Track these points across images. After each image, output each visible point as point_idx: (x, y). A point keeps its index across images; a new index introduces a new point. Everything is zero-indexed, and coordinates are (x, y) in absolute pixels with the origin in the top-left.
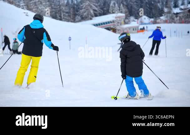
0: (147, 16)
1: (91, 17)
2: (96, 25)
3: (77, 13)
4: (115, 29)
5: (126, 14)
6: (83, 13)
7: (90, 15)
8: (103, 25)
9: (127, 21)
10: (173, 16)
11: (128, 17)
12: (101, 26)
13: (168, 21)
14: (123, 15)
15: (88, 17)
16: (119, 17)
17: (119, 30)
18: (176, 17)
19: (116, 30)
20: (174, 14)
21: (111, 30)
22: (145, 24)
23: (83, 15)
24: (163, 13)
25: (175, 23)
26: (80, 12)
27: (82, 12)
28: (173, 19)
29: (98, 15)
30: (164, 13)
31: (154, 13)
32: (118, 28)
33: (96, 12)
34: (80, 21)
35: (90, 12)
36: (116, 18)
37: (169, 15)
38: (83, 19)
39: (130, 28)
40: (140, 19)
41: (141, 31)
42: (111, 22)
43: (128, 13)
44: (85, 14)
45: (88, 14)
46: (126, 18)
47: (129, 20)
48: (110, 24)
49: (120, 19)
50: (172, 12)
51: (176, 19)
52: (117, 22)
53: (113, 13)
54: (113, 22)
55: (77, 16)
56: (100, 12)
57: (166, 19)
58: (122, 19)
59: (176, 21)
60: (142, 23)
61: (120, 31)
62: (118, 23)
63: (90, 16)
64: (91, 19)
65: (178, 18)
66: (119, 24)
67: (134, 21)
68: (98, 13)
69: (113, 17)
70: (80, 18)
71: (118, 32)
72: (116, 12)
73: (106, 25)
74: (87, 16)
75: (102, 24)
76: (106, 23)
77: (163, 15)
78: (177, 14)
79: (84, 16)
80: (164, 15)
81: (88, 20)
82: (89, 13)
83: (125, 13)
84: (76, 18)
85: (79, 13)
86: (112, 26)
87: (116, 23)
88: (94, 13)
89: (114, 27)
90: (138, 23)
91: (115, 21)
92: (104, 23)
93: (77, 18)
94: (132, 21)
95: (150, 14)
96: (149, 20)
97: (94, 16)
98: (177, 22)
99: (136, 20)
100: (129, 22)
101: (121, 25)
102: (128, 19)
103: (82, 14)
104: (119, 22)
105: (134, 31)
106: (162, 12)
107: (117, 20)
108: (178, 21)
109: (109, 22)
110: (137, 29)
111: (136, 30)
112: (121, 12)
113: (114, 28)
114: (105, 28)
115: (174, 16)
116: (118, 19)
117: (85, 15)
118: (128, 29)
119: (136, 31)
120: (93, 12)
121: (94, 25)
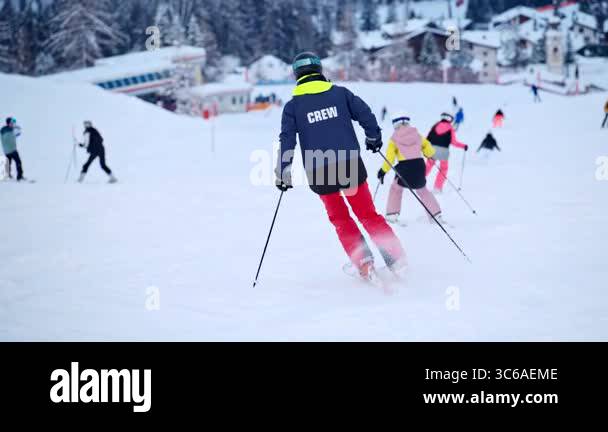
0: (278, 56)
1: (90, 58)
2: (109, 85)
3: (43, 44)
4: (173, 97)
5: (209, 48)
6: (61, 46)
7: (87, 50)
8: (133, 86)
9: (211, 71)
10: (362, 57)
11: (215, 60)
12: (125, 88)
13: (346, 74)
14: (200, 52)
15: (81, 57)
16: (186, 60)
17: (184, 103)
18: (370, 63)
19: (173, 101)
20: (365, 50)
21: (160, 103)
22: (272, 83)
23: (63, 51)
24: (329, 48)
25: (367, 79)
26: (52, 41)
27: (57, 41)
28: (362, 67)
29: (115, 50)
30: (334, 48)
31: (300, 47)
32: (181, 94)
33: (106, 42)
34: (51, 71)
35: (87, 41)
36: (175, 61)
37: (346, 54)
38: (63, 63)
39: (221, 97)
40: (254, 67)
41: (259, 104)
42: (159, 76)
43: (215, 46)
44: (68, 48)
45: (80, 49)
46: (209, 63)
47: (221, 69)
48: (156, 82)
49: (190, 66)
50: (359, 45)
51: (370, 67)
52: (177, 77)
53: (165, 45)
54: (167, 74)
55: (42, 54)
56: (120, 41)
57: (340, 67)
58: (195, 64)
59: (370, 73)
60: (261, 80)
61: (188, 106)
62: (183, 78)
63: (85, 56)
64: (90, 64)
65: (377, 64)
66: (186, 83)
67: (235, 72)
68: (114, 43)
69: (166, 58)
70: (50, 60)
71: (181, 109)
72: (175, 42)
73: (141, 85)
74: (77, 54)
75: (127, 82)
76: (143, 79)
77: (330, 53)
78: (374, 50)
79: (64, 55)
80: (335, 55)
81: (80, 66)
82: (84, 45)
83: (207, 44)
84: (38, 60)
85: (47, 45)
86: (161, 91)
87: (174, 80)
88: (101, 45)
89: (169, 93)
90: (247, 80)
91: (171, 73)
92: (135, 80)
93: (42, 61)
94: (230, 73)
95: (287, 51)
96: (285, 69)
97: (100, 55)
98: (372, 77)
99: (243, 69)
100: (218, 77)
101: (191, 84)
102: (214, 65)
103: (59, 49)
104: (186, 75)
105: (234, 108)
106: (326, 43)
107: (178, 68)
108: (378, 75)
109: (151, 77)
110: (245, 99)
111: (241, 101)
112: (193, 43)
113: (169, 96)
114: (140, 97)
115: (366, 57)
116: (184, 66)
117: (70, 52)
118: (215, 99)
119: (244, 106)
120: (97, 41)
121: (102, 85)
